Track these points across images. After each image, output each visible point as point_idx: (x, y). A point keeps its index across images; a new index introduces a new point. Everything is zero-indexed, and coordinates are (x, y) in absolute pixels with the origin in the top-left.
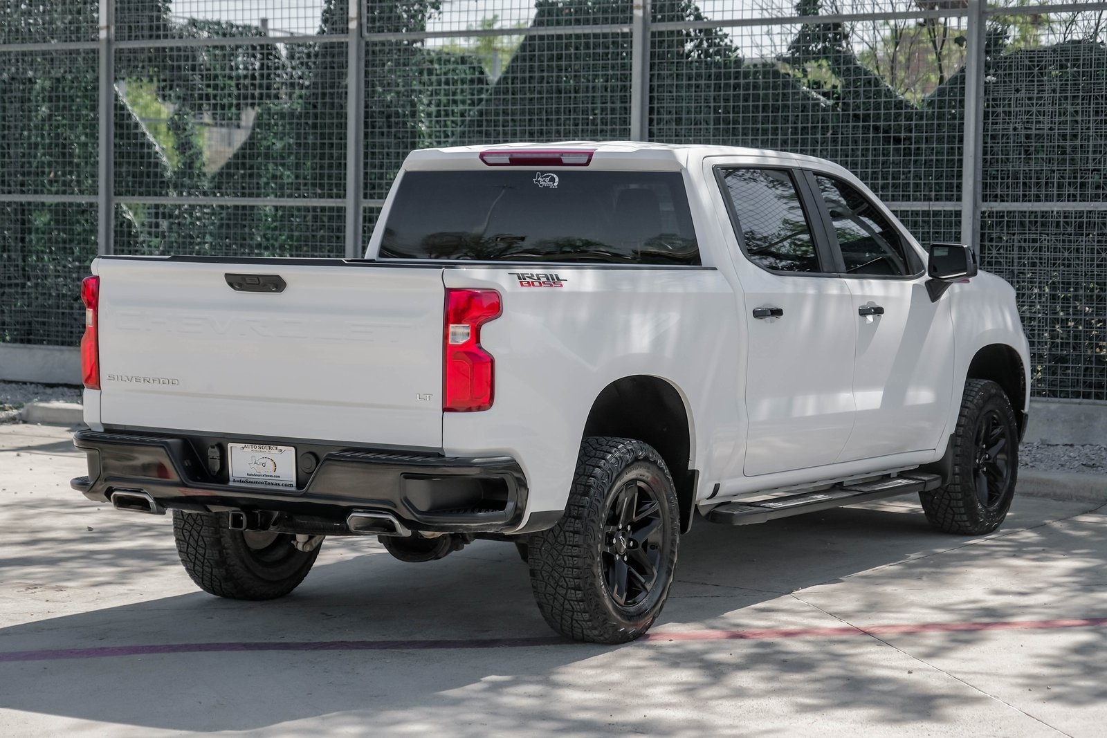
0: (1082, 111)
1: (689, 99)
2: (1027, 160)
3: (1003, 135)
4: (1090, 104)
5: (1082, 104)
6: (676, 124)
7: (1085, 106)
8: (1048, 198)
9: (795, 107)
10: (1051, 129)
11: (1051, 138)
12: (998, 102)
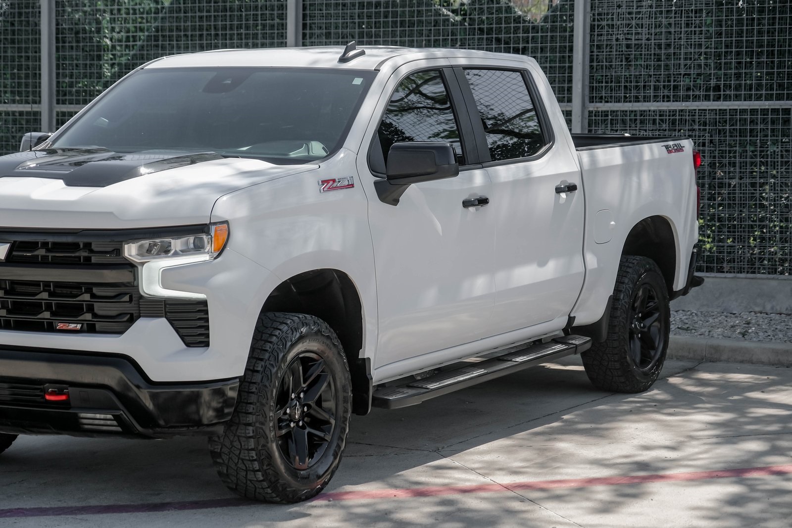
0: (675, 24)
1: (337, 16)
2: (628, 67)
3: (607, 45)
4: (681, 18)
5: (675, 17)
6: (326, 38)
7: (677, 19)
8: (646, 99)
9: (429, 23)
10: (648, 39)
11: (648, 47)
12: (603, 17)
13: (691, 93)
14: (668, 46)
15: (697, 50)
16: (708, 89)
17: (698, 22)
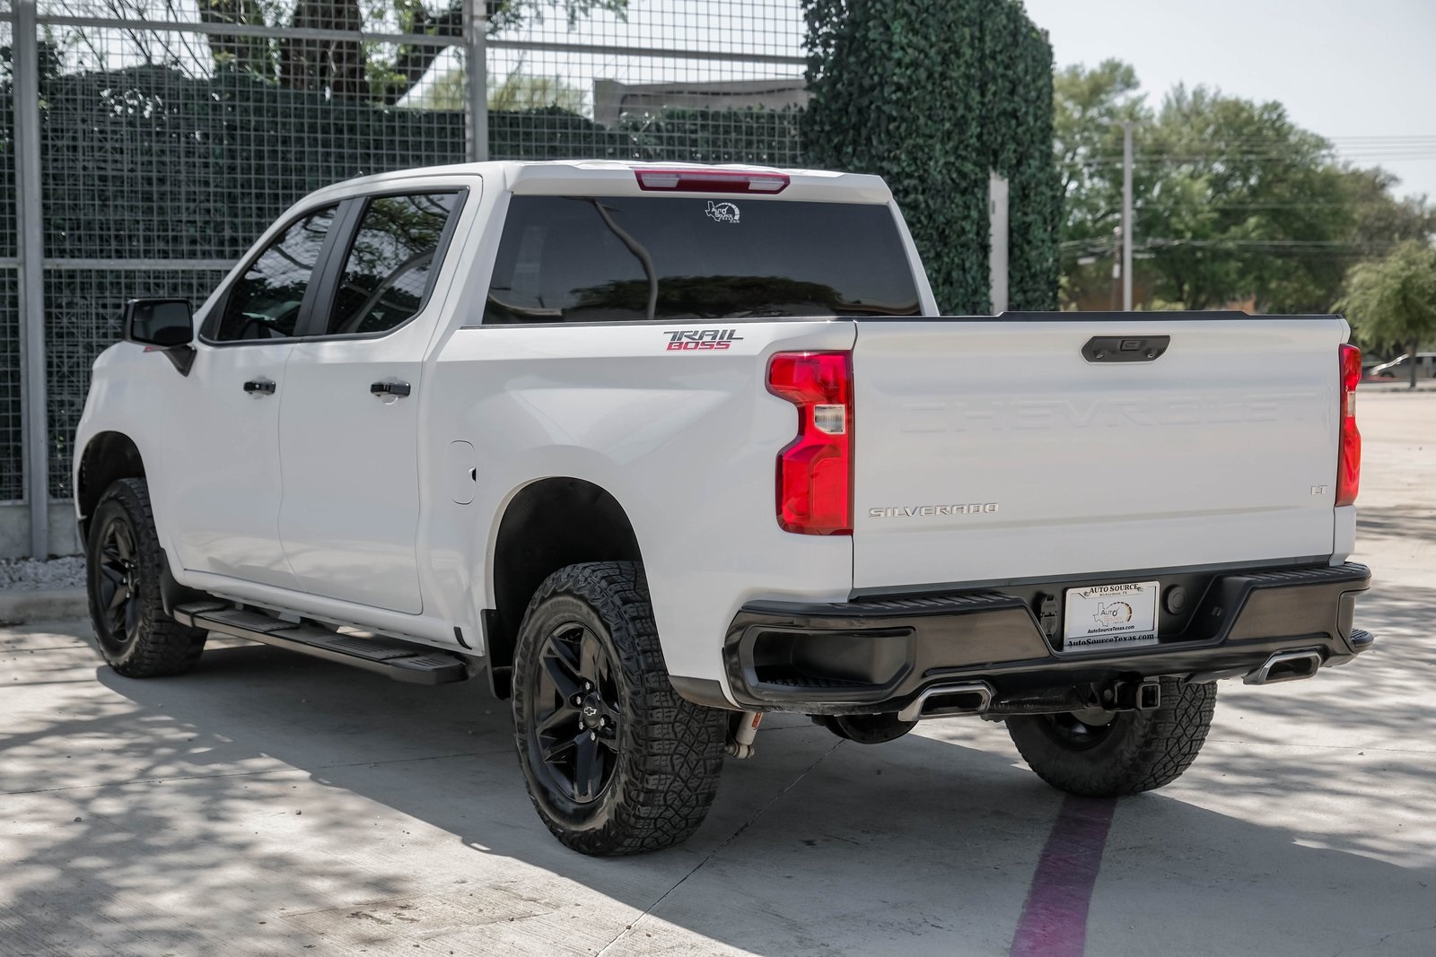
3: (69, 175)
10: (132, 170)
11: (132, 182)
12: (60, 134)
13: (198, 247)
14: (162, 181)
15: (203, 189)
16: (222, 243)
17: (202, 150)
